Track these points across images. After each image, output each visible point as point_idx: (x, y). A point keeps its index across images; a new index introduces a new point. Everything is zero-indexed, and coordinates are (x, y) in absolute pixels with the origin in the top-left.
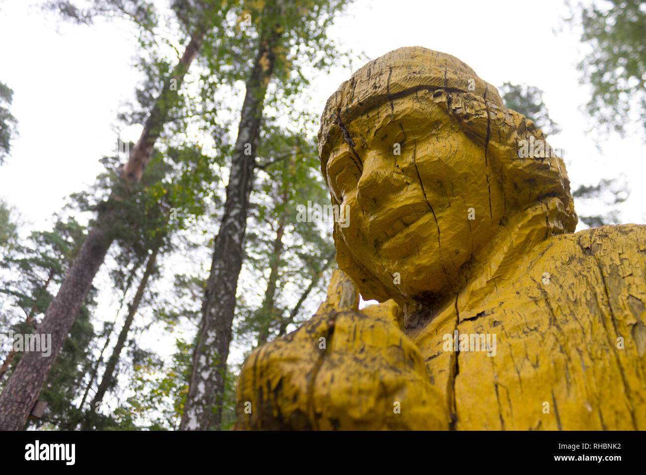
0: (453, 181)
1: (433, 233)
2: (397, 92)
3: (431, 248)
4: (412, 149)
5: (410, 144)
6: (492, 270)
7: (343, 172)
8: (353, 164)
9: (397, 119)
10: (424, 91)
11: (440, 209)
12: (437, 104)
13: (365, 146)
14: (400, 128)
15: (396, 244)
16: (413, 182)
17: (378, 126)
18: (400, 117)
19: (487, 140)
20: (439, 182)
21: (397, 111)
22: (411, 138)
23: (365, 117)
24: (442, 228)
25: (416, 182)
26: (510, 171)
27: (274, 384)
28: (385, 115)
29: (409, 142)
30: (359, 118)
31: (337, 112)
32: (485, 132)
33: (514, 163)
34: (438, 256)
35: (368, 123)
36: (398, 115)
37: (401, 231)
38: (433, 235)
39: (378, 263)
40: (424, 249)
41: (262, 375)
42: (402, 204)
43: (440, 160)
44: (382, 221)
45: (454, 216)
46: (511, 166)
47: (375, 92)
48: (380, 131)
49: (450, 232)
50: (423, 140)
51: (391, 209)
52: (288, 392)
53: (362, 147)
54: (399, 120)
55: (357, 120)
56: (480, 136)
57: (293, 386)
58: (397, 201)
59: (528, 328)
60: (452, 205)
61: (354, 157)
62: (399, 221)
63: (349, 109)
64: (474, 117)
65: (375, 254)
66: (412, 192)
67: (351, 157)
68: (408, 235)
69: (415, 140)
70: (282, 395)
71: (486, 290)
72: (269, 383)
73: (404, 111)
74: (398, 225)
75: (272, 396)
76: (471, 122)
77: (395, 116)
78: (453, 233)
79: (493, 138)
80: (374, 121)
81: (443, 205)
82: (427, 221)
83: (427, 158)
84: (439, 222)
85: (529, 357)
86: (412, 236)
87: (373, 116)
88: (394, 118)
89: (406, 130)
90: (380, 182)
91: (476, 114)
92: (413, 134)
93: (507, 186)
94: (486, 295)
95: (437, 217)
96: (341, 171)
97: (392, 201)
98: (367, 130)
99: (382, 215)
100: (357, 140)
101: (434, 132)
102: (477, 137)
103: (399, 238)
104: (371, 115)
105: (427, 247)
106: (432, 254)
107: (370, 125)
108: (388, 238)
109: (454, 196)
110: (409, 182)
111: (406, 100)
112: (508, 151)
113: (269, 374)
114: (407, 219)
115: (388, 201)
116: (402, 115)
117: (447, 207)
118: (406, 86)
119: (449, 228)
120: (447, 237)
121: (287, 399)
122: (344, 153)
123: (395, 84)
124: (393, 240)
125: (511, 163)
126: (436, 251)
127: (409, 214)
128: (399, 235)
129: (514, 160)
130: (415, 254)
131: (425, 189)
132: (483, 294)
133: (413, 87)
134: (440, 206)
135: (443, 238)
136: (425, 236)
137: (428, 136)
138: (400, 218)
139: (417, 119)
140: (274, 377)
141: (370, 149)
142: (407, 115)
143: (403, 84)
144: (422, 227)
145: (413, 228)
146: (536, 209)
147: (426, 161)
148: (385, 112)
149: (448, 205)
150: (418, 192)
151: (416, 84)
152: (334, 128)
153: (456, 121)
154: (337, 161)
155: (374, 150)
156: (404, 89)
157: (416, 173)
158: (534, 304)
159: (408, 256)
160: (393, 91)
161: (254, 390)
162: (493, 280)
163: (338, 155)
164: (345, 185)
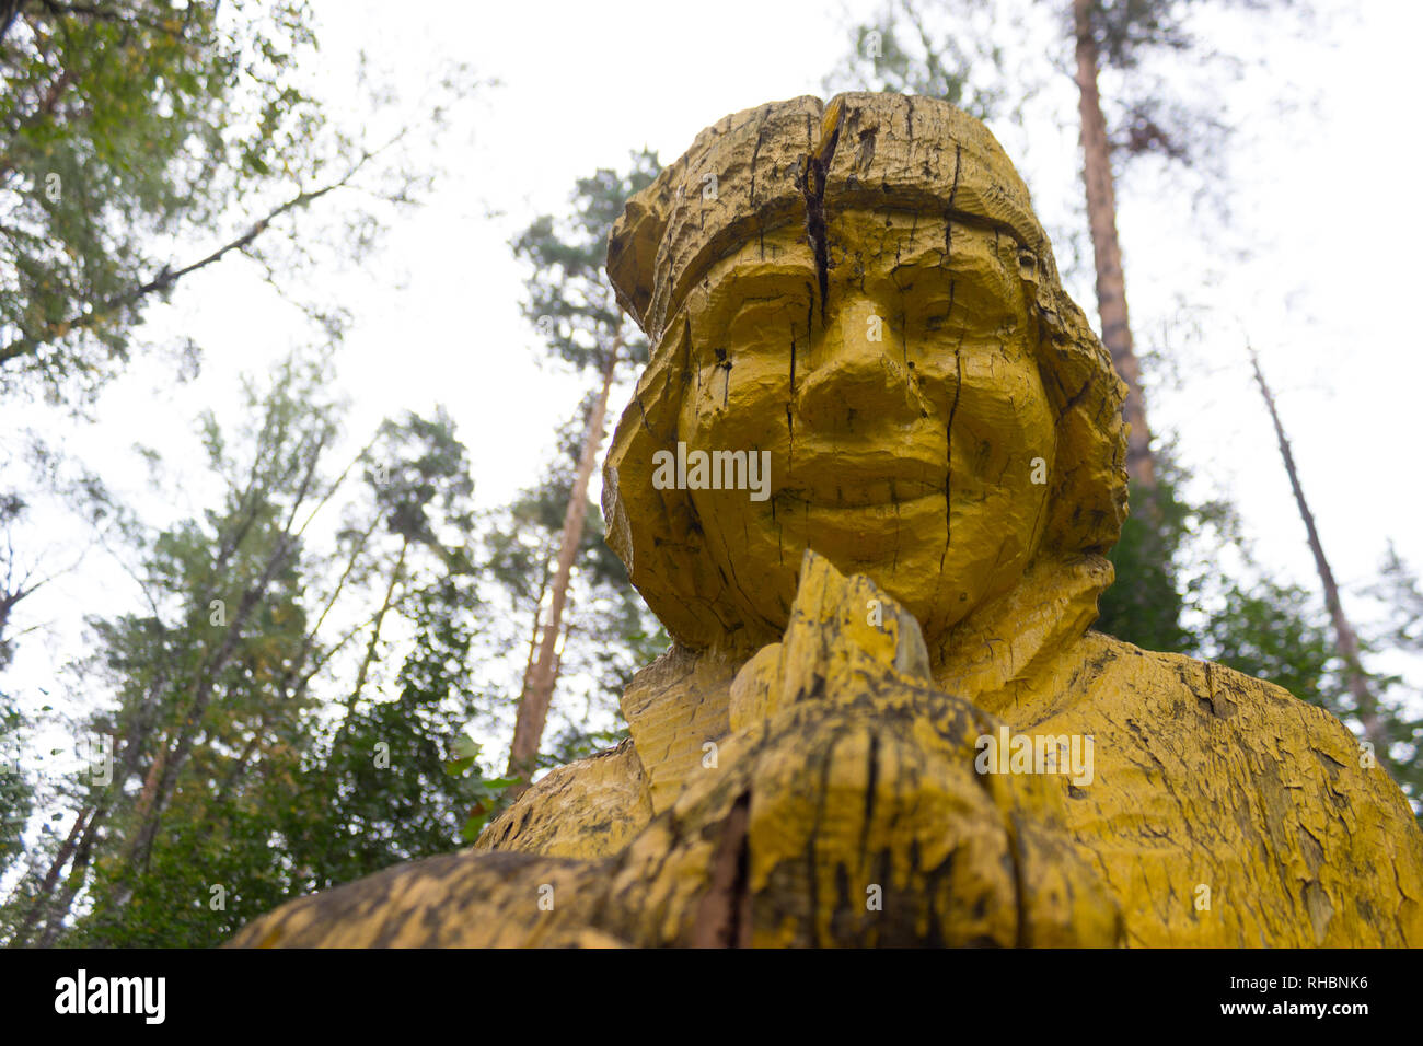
0: (1013, 457)
1: (936, 539)
2: (967, 210)
3: (924, 569)
4: (950, 345)
5: (950, 332)
6: (1016, 663)
7: (774, 304)
8: (807, 303)
9: (953, 268)
10: (1010, 241)
11: (963, 497)
12: (1021, 279)
13: (858, 283)
14: (948, 290)
15: (859, 528)
16: (936, 415)
17: (905, 258)
18: (961, 269)
19: (1072, 402)
20: (985, 443)
21: (959, 253)
22: (958, 322)
23: (880, 220)
24: (958, 538)
25: (941, 420)
26: (1093, 483)
27: (931, 859)
28: (930, 244)
29: (951, 327)
30: (869, 215)
31: (805, 164)
32: (1078, 387)
33: (1105, 473)
34: (933, 591)
35: (884, 238)
36: (958, 262)
37: (880, 505)
38: (937, 543)
39: (767, 537)
40: (909, 563)
41: (893, 822)
42: (908, 454)
43: (1010, 403)
44: (855, 467)
45: (984, 523)
46: (1099, 475)
47: (926, 183)
48: (908, 272)
49: (968, 552)
50: (978, 339)
51: (885, 453)
52: (963, 885)
53: (850, 280)
54: (957, 273)
55: (860, 216)
56: (1061, 386)
57: (977, 877)
58: (901, 443)
59: (1147, 826)
60: (988, 500)
61: (816, 288)
62: (888, 485)
63: (856, 180)
64: (1074, 348)
65: (766, 515)
66: (931, 438)
67: (808, 285)
68: (894, 522)
69: (964, 330)
70: (950, 888)
71: (1003, 697)
72: (915, 850)
73: (974, 261)
74: (882, 490)
75: (919, 884)
76: (1065, 353)
77: (953, 260)
78: (973, 558)
79: (1087, 406)
80: (899, 240)
81: (970, 492)
82: (934, 510)
83: (988, 386)
84: (954, 523)
85: (1178, 894)
86: (900, 528)
87: (902, 230)
88: (948, 264)
89: (958, 302)
90: (889, 385)
91: (1078, 345)
92: (967, 316)
93: (1066, 505)
94: (999, 707)
95: (952, 510)
96: (768, 299)
97: (889, 436)
98: (878, 250)
99: (858, 455)
100: (840, 257)
101: (1000, 333)
102: (1057, 386)
103: (874, 519)
104: (897, 224)
105: (918, 563)
106: (922, 581)
107: (887, 244)
108: (839, 504)
109: (999, 486)
110: (928, 411)
111: (979, 237)
112: (1105, 446)
113: (917, 827)
114: (904, 487)
115: (882, 430)
116: (966, 268)
117: (978, 501)
118: (989, 210)
119: (968, 545)
120: (959, 559)
121: (960, 902)
122: (800, 267)
123: (970, 193)
124: (856, 515)
125: (1100, 471)
126: (932, 580)
127: (909, 480)
128: (870, 512)
129: (1106, 467)
130: (885, 565)
131: (952, 443)
132: (995, 705)
133: (998, 221)
134: (964, 491)
135: (952, 559)
136: (923, 538)
137: (989, 338)
138: (891, 480)
139: (989, 292)
140: (932, 840)
141: (865, 295)
142: (977, 272)
143: (984, 200)
144: (925, 518)
145: (909, 510)
146: (1095, 572)
147: (986, 391)
148: (928, 239)
149: (979, 496)
150: (939, 442)
151: (1003, 216)
152: (795, 198)
153: (1036, 334)
154: (772, 275)
155: (872, 300)
156: (981, 213)
157: (952, 401)
158: (1144, 778)
159: (868, 562)
160: (962, 204)
161: (862, 849)
162: (1015, 682)
163: (781, 263)
164: (761, 333)
